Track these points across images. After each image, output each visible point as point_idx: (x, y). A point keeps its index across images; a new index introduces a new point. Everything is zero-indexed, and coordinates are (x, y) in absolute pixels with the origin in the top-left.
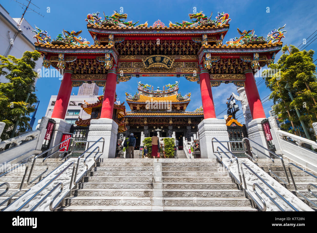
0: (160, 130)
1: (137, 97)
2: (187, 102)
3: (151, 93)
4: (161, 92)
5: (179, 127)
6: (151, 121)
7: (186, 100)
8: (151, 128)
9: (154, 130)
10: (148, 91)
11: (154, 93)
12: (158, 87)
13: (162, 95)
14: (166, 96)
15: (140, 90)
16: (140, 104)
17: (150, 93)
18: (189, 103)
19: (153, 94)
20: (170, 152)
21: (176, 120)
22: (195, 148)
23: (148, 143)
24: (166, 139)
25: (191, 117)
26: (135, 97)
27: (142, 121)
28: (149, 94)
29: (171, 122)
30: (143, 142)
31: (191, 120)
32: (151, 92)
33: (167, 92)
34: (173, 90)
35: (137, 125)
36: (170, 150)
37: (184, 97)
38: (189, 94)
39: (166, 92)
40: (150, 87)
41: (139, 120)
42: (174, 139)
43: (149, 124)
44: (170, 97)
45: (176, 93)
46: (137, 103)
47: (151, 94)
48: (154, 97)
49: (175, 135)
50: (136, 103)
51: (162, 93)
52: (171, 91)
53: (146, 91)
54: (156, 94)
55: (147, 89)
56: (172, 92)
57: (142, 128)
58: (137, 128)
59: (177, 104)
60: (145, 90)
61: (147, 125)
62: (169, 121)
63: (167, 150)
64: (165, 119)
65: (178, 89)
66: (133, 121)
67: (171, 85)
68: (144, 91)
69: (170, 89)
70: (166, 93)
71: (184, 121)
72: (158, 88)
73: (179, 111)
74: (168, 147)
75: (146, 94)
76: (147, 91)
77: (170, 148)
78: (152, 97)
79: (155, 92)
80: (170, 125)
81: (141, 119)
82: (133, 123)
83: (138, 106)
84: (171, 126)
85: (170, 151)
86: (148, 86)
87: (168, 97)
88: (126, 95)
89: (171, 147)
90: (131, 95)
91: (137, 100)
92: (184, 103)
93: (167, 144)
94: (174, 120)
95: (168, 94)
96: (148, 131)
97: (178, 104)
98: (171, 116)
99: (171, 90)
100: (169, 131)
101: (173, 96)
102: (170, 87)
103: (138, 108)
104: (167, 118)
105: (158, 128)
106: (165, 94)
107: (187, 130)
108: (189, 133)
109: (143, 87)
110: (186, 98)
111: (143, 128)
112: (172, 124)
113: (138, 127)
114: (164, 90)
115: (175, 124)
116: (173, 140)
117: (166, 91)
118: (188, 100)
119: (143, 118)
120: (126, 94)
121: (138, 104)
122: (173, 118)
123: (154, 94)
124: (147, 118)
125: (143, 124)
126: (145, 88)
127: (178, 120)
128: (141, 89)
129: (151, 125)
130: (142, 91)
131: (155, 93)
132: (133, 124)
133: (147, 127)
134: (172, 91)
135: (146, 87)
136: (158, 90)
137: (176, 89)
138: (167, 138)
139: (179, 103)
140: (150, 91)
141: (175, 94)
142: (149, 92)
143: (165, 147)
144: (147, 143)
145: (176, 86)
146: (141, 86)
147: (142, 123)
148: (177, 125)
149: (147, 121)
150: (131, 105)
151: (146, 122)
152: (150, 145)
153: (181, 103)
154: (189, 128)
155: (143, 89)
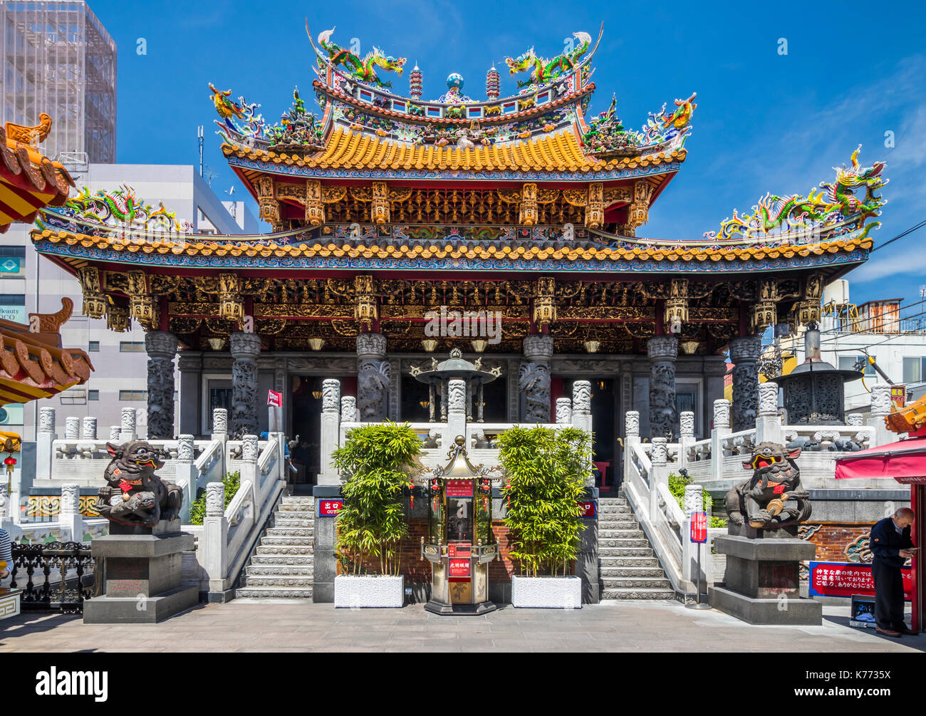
0: (472, 367)
1: (300, 131)
2: (663, 171)
3: (402, 119)
4: (475, 111)
5: (593, 346)
6: (403, 300)
7: (654, 157)
8: (406, 351)
9: (424, 363)
10: (387, 105)
11: (428, 116)
12: (455, 76)
13: (477, 134)
14: (506, 138)
15: (331, 97)
16: (326, 184)
17: (397, 118)
18: (669, 177)
19: (417, 123)
20: (552, 536)
21: (578, 298)
22: (755, 512)
23: (377, 465)
24: (519, 440)
25: (687, 276)
26: (293, 128)
27: (341, 302)
28: (390, 122)
29: (545, 310)
30: (337, 455)
31: (690, 292)
32: (405, 112)
33: (515, 112)
34: (556, 95)
35: (314, 328)
36: (546, 516)
37: (640, 138)
38: (680, 111)
39: (505, 113)
40: (398, 69)
41: (318, 296)
42: (582, 438)
43: (388, 326)
44: (536, 147)
45: (573, 116)
46: (306, 174)
47: (409, 121)
48: (429, 148)
49: (587, 405)
50: (293, 172)
51: (481, 117)
52: (539, 105)
53: (370, 103)
54: (438, 126)
55: (378, 88)
56: (549, 114)
57: (344, 350)
58: (308, 348)
59: (584, 186)
60: (366, 94)
61: (376, 327)
62: (530, 305)
63: (528, 517)
64: (503, 291)
65: (591, 90)
66: (280, 302)
67: (545, 64)
68: (359, 98)
69: (534, 88)
70: (506, 121)
71: (635, 299)
72: (452, 85)
73: (592, 236)
74: (535, 497)
75: (376, 124)
76: (378, 103)
77: (547, 506)
78: (411, 147)
79: (434, 110)
80: (535, 333)
81: (336, 286)
82: (282, 314)
83: (310, 194)
84: (541, 335)
85: (552, 525)
86: (383, 63)
87: (519, 150)
88: (223, 115)
89: (556, 498)
90: (254, 111)
91: (300, 151)
92: (638, 174)
93: (526, 473)
94: (568, 292)
95: (519, 123)
96: (382, 371)
97: (596, 185)
98: (551, 268)
99: (543, 96)
100: (529, 369)
101: (555, 141)
102: (535, 74)
103: (314, 213)
104: (516, 278)
105: (456, 352)
106: (500, 123)
107: (652, 362)
108: (660, 387)
109: (350, 70)
110: (651, 142)
111: (354, 350)
112: (553, 325)
113: (317, 343)
114: (492, 99)
115: (571, 324)
116: (573, 446)
117: (510, 106)
118: (668, 154)
119: (348, 278)
120: (217, 101)
121: (314, 181)
122: (562, 280)
123: (424, 123)
124: (378, 277)
125: (352, 322)
126: (366, 77)
127: (591, 299)
128: (334, 84)
129: (404, 326)
130: (344, 101)
131: (434, 118)
132: (278, 324)
133: (379, 341)
134: (548, 102)
135: (373, 72)
136: (450, 99)
137: (574, 88)
138: (528, 427)
139: (602, 177)
140: (400, 105)
141: (570, 130)
142: (394, 110)
143: (513, 496)
144: (368, 469)
145: (576, 66)
146: (336, 62)
147: (338, 315)
148: (583, 332)
149: (380, 302)
150: (266, 190)
151: (365, 310)
152: (392, 487)
153: (615, 176)
154: (662, 352)
155: (348, 86)
